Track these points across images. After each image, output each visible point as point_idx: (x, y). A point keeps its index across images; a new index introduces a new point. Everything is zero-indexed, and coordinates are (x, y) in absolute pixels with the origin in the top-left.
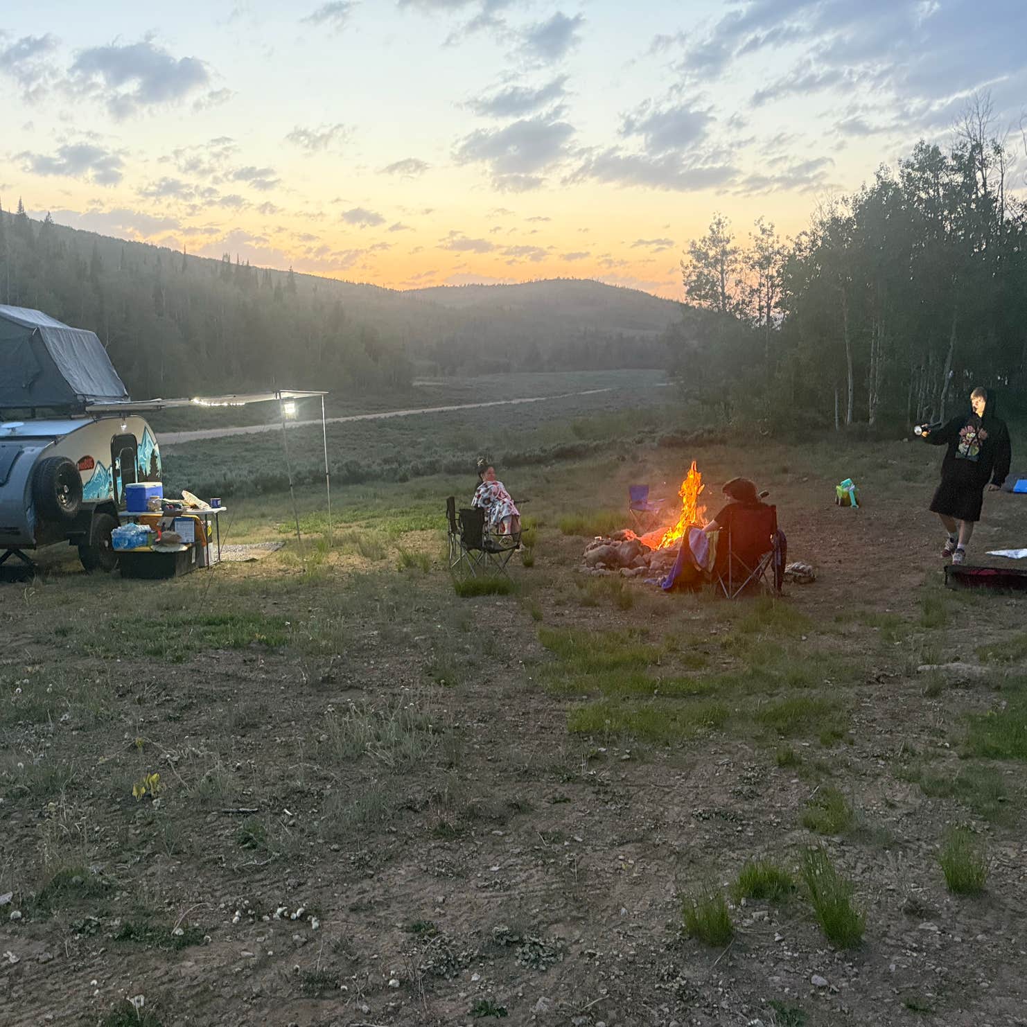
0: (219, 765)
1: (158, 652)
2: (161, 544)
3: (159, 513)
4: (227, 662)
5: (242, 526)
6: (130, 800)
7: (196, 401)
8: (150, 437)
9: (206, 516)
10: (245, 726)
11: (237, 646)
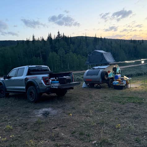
0: (131, 124)
1: (120, 102)
2: (120, 84)
3: (120, 79)
4: (132, 105)
5: (134, 81)
6: (115, 128)
7: (126, 62)
8: (119, 67)
9: (128, 80)
10: (136, 118)
11: (134, 102)
